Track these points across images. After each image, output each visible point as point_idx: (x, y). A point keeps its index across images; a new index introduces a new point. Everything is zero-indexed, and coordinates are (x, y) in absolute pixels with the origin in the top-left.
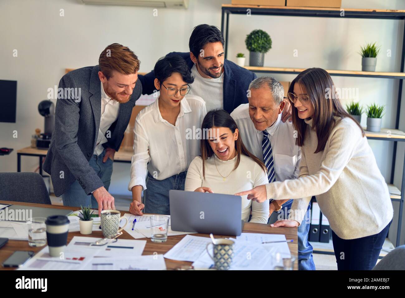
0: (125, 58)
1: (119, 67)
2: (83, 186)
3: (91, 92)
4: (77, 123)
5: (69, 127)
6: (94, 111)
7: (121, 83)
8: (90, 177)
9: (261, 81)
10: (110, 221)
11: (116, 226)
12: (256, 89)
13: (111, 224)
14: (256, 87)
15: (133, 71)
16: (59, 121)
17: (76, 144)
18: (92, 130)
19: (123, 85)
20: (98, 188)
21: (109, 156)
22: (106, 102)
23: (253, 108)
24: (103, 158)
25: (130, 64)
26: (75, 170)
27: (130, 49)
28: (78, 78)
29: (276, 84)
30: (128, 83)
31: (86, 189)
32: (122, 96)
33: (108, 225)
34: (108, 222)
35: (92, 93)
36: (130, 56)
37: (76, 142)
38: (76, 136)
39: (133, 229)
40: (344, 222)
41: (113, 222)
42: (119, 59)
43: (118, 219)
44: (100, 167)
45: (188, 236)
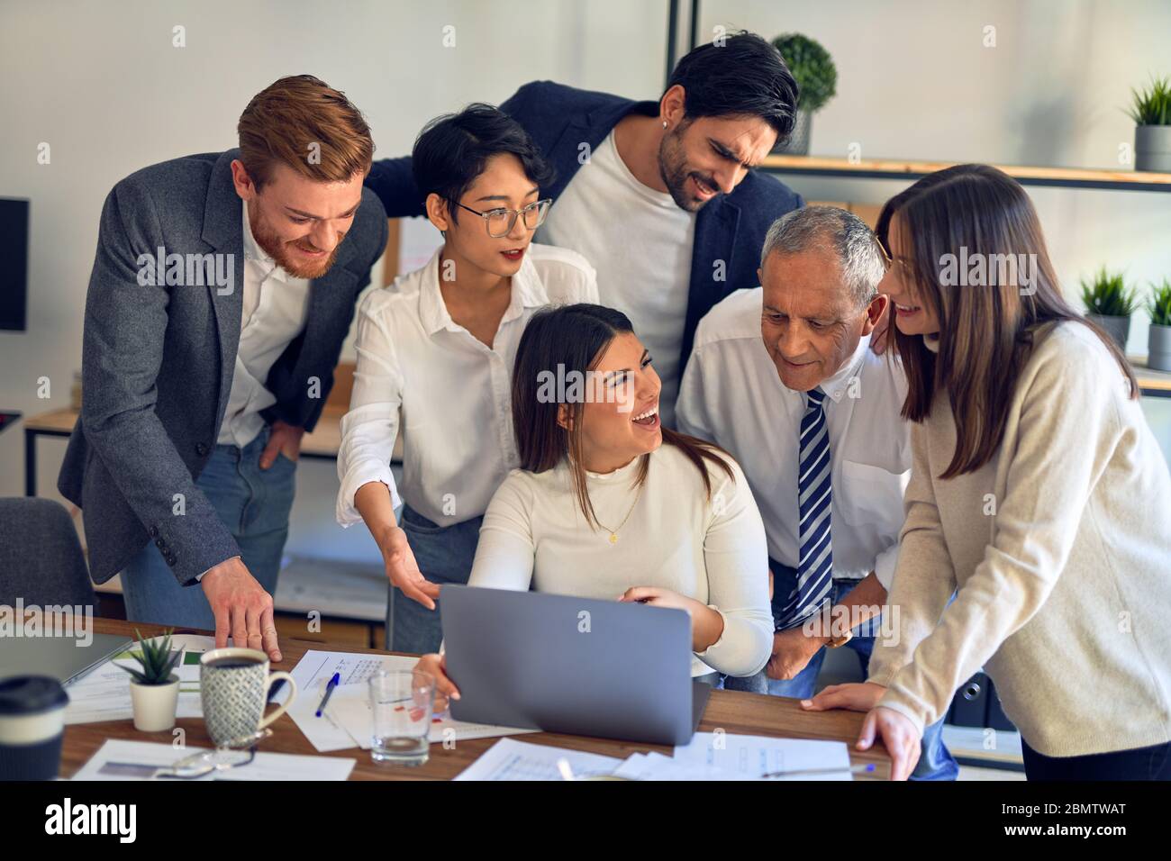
0: (320, 125)
1: (292, 151)
2: (169, 554)
3: (208, 241)
4: (157, 343)
5: (126, 357)
6: (215, 305)
7: (299, 209)
8: (191, 525)
9: (807, 225)
10: (229, 689)
11: (252, 706)
12: (790, 253)
13: (233, 700)
14: (791, 248)
15: (338, 172)
16: (96, 335)
17: (150, 412)
18: (210, 367)
19: (305, 214)
20: (217, 562)
21: (281, 448)
22: (264, 272)
23: (778, 316)
24: (260, 453)
25: (331, 145)
26: (142, 502)
27: (349, 99)
28: (163, 191)
29: (857, 236)
30: (324, 213)
31: (177, 564)
32: (302, 255)
33: (221, 703)
34: (222, 692)
35: (212, 243)
36: (344, 121)
37: (149, 406)
38: (153, 385)
39: (318, 714)
40: (1048, 696)
41: (240, 695)
42: (297, 125)
43: (260, 682)
44: (248, 486)
45: (505, 741)
